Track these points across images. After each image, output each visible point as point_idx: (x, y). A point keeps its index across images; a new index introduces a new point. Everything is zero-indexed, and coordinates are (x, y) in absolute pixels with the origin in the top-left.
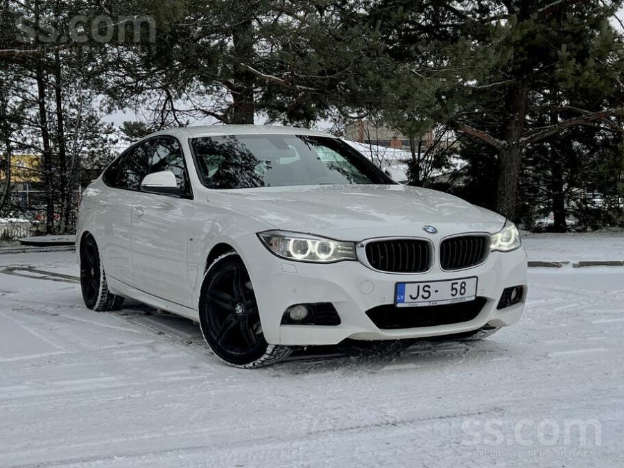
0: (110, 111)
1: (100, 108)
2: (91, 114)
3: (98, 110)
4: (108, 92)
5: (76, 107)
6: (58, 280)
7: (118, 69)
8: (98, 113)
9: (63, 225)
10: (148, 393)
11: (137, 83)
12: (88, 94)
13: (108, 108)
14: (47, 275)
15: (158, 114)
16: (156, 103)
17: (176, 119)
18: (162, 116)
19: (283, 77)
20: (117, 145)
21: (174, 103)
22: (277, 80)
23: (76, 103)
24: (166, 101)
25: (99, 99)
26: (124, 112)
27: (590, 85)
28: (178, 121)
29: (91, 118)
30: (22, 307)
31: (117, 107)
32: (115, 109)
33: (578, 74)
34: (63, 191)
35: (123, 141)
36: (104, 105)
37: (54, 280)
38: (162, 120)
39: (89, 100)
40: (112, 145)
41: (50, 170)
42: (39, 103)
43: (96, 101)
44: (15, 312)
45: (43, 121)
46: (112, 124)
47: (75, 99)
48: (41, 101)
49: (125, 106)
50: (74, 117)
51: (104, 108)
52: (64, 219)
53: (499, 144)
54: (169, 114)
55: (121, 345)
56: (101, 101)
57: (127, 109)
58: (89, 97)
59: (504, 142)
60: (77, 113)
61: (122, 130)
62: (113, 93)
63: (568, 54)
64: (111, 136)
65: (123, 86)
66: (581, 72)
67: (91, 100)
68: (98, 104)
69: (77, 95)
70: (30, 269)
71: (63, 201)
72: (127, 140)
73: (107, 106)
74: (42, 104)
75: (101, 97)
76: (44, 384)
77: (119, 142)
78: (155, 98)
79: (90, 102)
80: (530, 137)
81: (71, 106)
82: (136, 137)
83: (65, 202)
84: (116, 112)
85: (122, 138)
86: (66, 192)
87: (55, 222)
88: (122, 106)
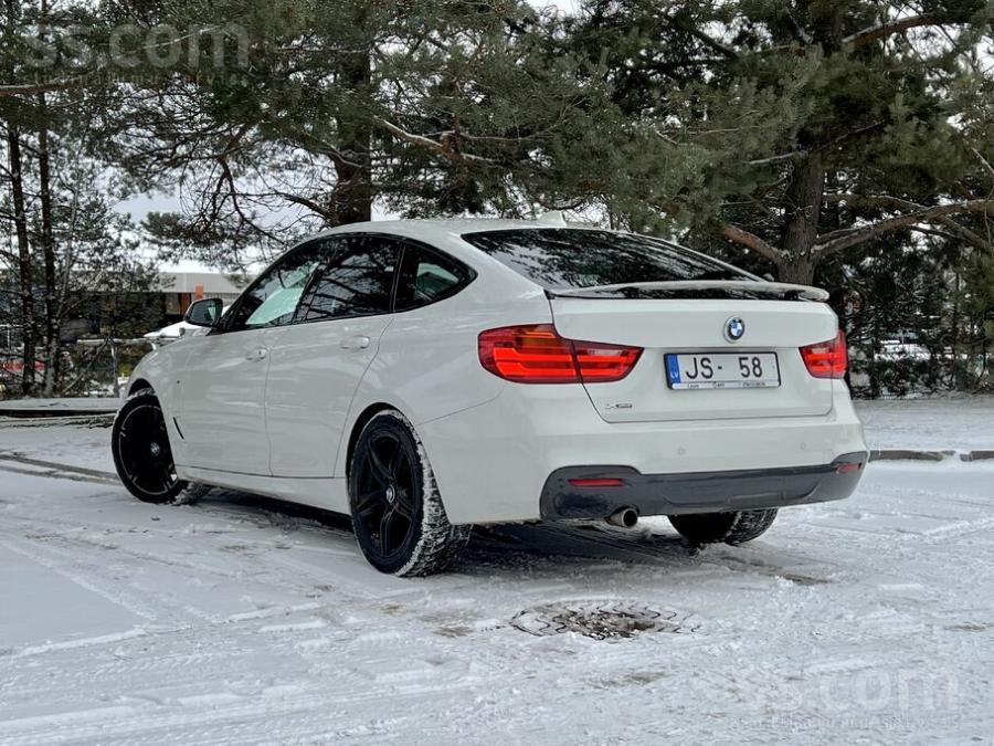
0: (124, 195)
1: (109, 190)
2: (93, 199)
3: (105, 192)
4: (125, 164)
5: (70, 187)
6: (79, 479)
7: (144, 125)
8: (106, 198)
9: (50, 382)
10: (379, 725)
11: (174, 149)
12: (89, 167)
13: (122, 189)
14: (55, 470)
15: (208, 200)
16: (206, 182)
17: (237, 208)
18: (214, 204)
19: (441, 138)
20: (138, 250)
21: (234, 183)
22: (431, 144)
23: (71, 181)
24: (221, 179)
25: (107, 176)
26: (150, 197)
27: (939, 161)
28: (240, 213)
29: (93, 206)
30: (40, 531)
31: (136, 188)
32: (135, 192)
33: (919, 142)
34: (50, 325)
35: (147, 244)
36: (116, 184)
37: (72, 478)
38: (214, 211)
39: (90, 176)
40: (129, 251)
41: (29, 290)
42: (13, 180)
43: (104, 178)
44: (32, 542)
45: (19, 209)
46: (129, 216)
47: (69, 175)
48: (15, 175)
49: (151, 187)
50: (66, 204)
51: (116, 190)
52: (51, 371)
53: (777, 255)
54: (226, 201)
55: (266, 612)
56: (111, 179)
57: (154, 192)
58: (91, 172)
59: (785, 252)
60: (71, 197)
61: (145, 226)
62: (132, 164)
63: (906, 109)
64: (126, 235)
65: (151, 153)
66: (925, 139)
67: (94, 177)
68: (106, 183)
69: (71, 168)
70: (17, 457)
71: (49, 342)
72: (153, 242)
73: (121, 186)
74: (17, 182)
75: (111, 171)
76: (158, 702)
77: (141, 245)
78: (205, 174)
79: (91, 180)
80: (827, 245)
81: (62, 185)
82: (168, 237)
83: (54, 343)
84: (136, 197)
85: (145, 239)
86: (55, 327)
87: (37, 376)
88: (146, 187)
